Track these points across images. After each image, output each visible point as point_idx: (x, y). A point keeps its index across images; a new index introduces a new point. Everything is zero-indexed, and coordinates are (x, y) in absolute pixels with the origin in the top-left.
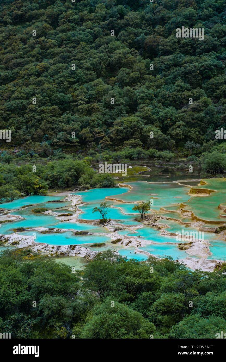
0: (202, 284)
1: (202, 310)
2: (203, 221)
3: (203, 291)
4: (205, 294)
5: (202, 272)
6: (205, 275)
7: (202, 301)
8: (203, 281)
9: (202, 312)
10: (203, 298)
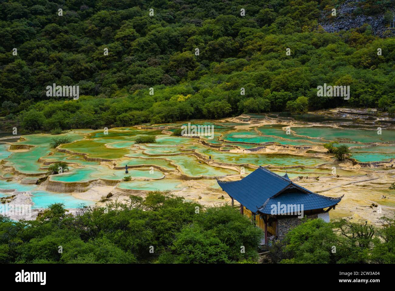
0: (26, 233)
1: (27, 256)
2: (25, 174)
3: (27, 238)
4: (28, 241)
5: (26, 222)
6: (28, 224)
7: (26, 248)
8: (27, 230)
9: (27, 258)
10: (26, 245)
